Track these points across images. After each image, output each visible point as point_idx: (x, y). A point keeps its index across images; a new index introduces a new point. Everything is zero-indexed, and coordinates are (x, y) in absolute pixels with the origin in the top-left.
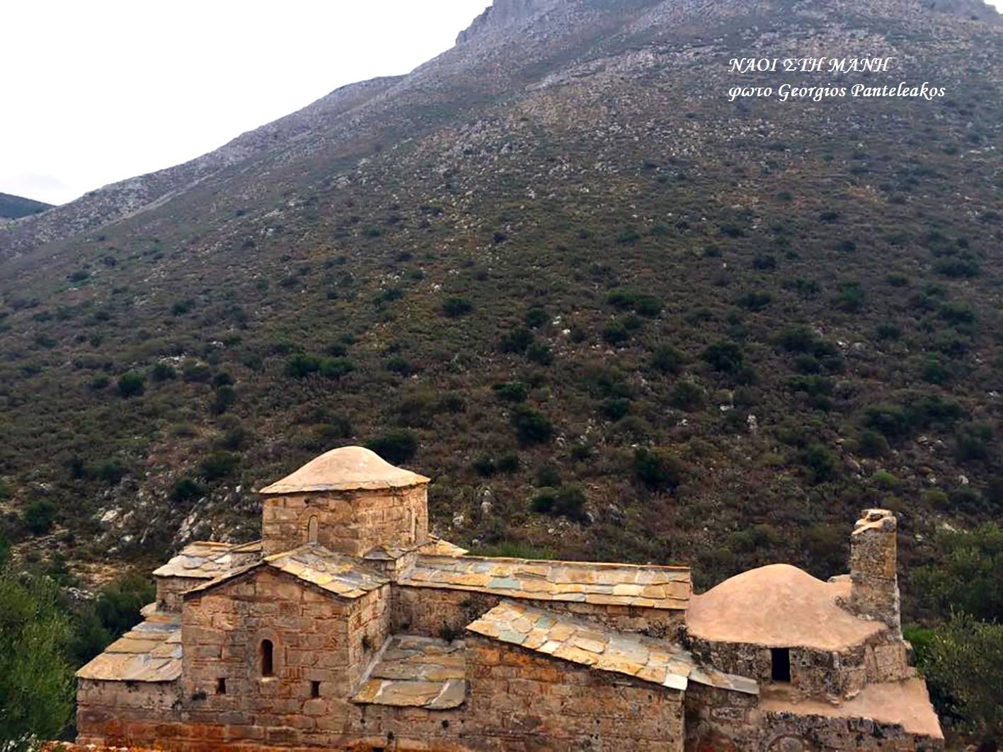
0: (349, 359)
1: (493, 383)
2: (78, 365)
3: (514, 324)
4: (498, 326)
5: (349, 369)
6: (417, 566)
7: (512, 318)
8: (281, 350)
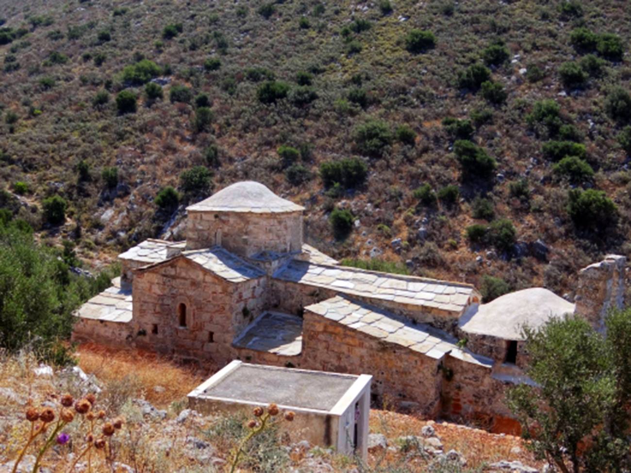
0: (313, 89)
1: (444, 119)
2: (84, 81)
3: (473, 61)
4: (457, 62)
5: (314, 97)
6: (289, 267)
7: (471, 55)
8: (254, 77)
